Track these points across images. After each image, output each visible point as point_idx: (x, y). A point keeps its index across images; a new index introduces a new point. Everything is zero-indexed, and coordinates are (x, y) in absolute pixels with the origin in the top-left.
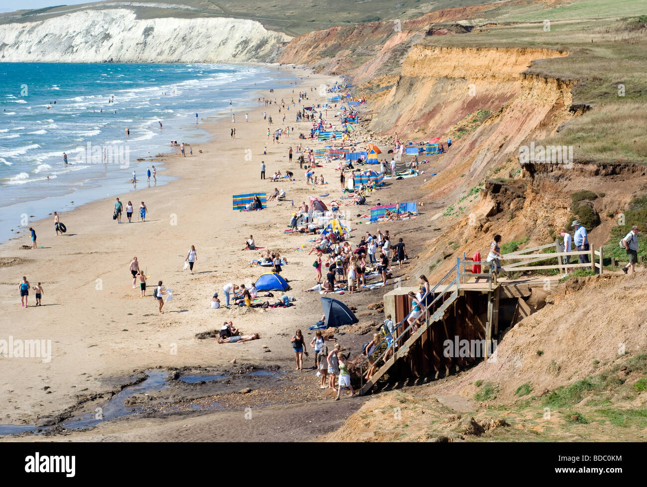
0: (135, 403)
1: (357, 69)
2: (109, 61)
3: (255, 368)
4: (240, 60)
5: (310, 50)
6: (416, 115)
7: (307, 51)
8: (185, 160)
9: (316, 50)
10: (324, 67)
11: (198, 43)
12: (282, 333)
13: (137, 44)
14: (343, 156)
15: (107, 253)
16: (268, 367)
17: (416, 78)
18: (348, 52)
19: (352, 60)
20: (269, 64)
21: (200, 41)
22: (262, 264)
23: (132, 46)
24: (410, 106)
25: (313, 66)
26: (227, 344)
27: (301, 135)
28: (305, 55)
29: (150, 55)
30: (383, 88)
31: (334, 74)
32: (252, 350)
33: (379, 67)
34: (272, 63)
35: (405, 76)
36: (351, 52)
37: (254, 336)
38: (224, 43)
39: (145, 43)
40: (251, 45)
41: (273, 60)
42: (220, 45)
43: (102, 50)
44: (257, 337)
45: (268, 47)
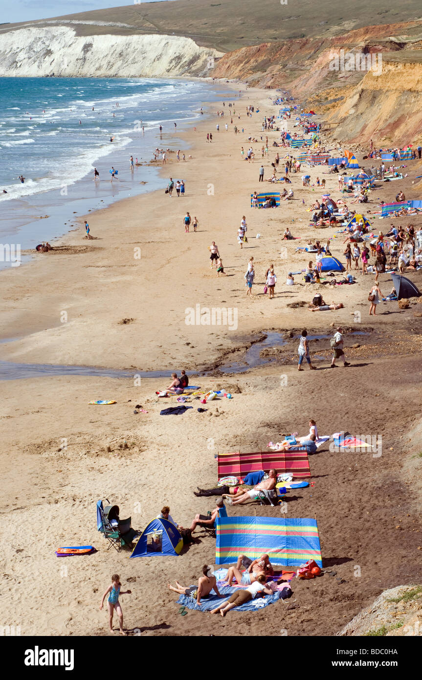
0: (268, 355)
1: (291, 83)
2: (51, 76)
3: (354, 330)
4: (174, 74)
5: (242, 65)
6: (381, 125)
7: (238, 66)
8: (179, 165)
9: (247, 65)
10: (258, 81)
11: (135, 58)
12: (360, 303)
13: (77, 60)
14: (325, 161)
15: (163, 242)
16: (364, 328)
17: (379, 91)
18: (279, 67)
19: (286, 75)
20: (202, 79)
21: (136, 57)
22: (309, 250)
23: (72, 62)
24: (375, 117)
25: (245, 81)
26: (317, 312)
27: (275, 143)
28: (237, 70)
29: (89, 70)
30: (331, 100)
31: (269, 87)
32: (343, 317)
33: (319, 81)
34: (204, 77)
35: (367, 90)
36: (281, 67)
37: (339, 305)
38: (159, 58)
39: (85, 59)
40: (184, 60)
41: (205, 74)
42: (154, 60)
43: (44, 65)
44: (342, 306)
45: (199, 63)
